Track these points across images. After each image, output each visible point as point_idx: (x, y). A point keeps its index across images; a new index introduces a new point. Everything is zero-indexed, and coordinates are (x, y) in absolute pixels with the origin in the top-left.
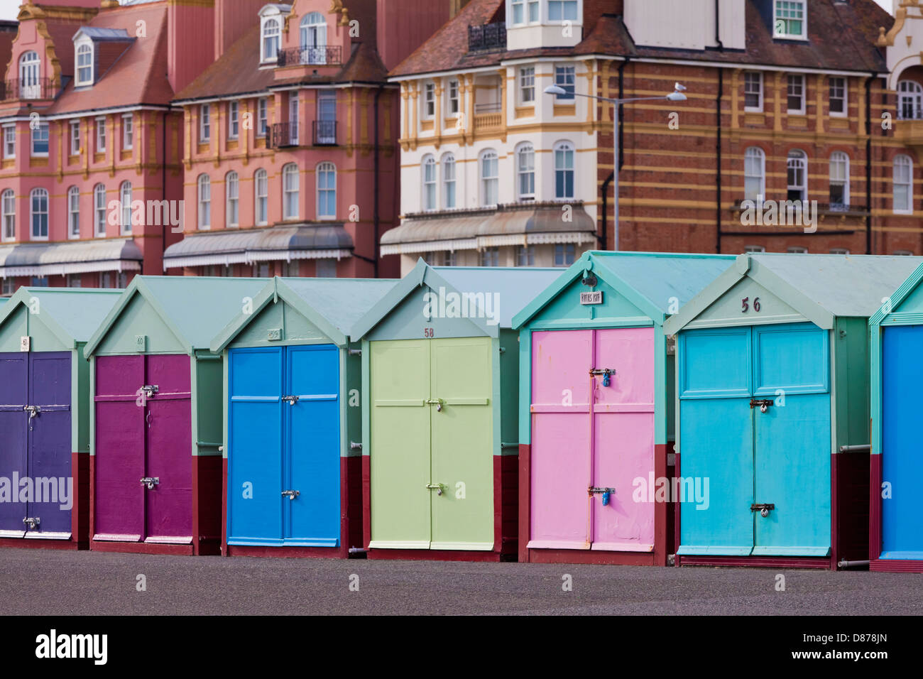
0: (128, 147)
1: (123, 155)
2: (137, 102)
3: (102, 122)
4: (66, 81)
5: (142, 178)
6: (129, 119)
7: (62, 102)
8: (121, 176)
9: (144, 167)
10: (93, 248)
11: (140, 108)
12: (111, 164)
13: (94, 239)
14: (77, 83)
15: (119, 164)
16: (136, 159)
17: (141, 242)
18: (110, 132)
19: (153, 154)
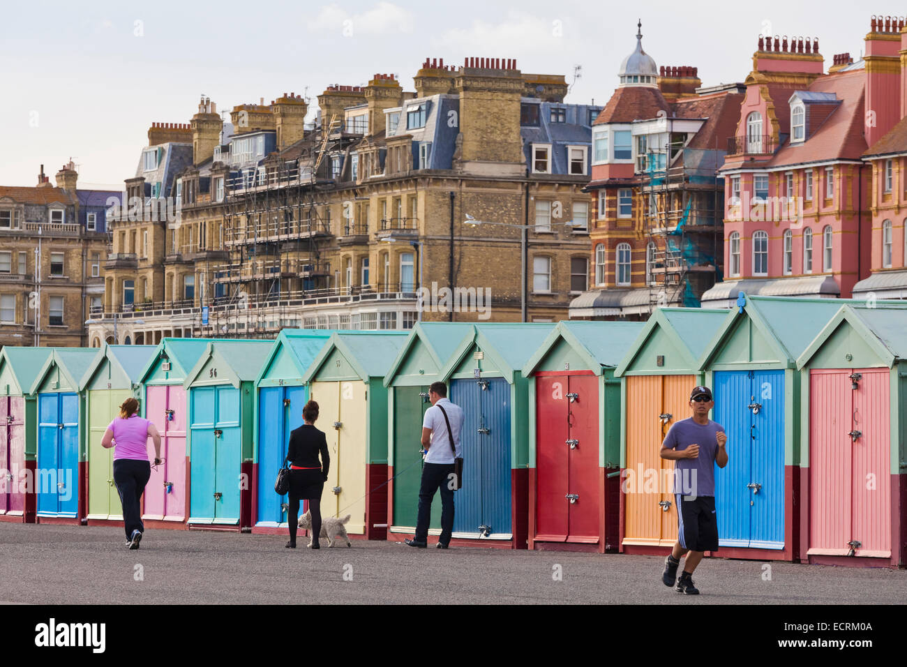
0: (830, 196)
1: (826, 203)
2: (836, 157)
3: (811, 174)
4: (783, 139)
5: (840, 223)
6: (831, 172)
7: (780, 156)
8: (824, 221)
9: (842, 214)
10: (800, 283)
11: (838, 162)
12: (816, 211)
13: (803, 275)
14: (792, 140)
15: (823, 211)
16: (835, 207)
17: (839, 278)
18: (816, 183)
19: (850, 202)
